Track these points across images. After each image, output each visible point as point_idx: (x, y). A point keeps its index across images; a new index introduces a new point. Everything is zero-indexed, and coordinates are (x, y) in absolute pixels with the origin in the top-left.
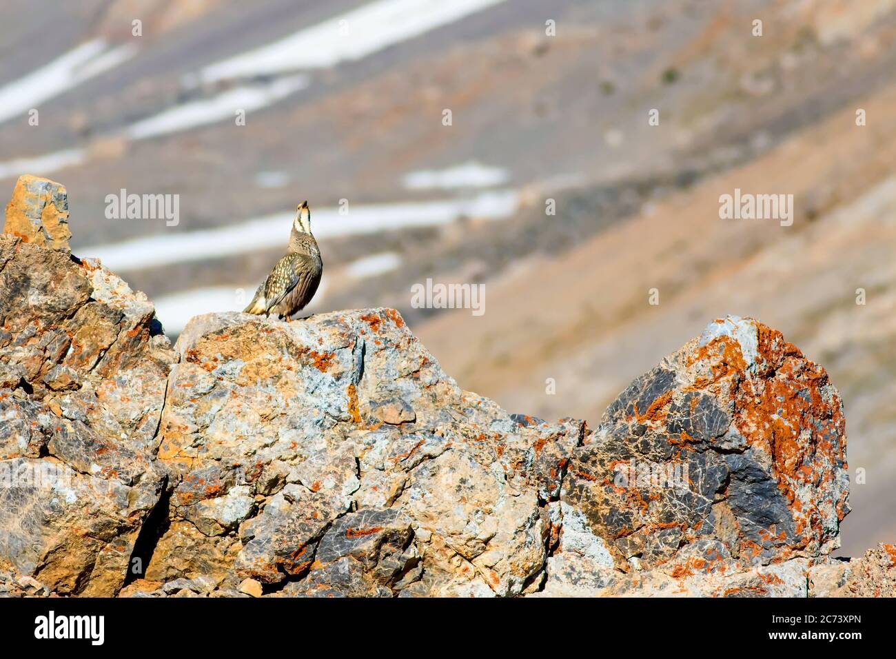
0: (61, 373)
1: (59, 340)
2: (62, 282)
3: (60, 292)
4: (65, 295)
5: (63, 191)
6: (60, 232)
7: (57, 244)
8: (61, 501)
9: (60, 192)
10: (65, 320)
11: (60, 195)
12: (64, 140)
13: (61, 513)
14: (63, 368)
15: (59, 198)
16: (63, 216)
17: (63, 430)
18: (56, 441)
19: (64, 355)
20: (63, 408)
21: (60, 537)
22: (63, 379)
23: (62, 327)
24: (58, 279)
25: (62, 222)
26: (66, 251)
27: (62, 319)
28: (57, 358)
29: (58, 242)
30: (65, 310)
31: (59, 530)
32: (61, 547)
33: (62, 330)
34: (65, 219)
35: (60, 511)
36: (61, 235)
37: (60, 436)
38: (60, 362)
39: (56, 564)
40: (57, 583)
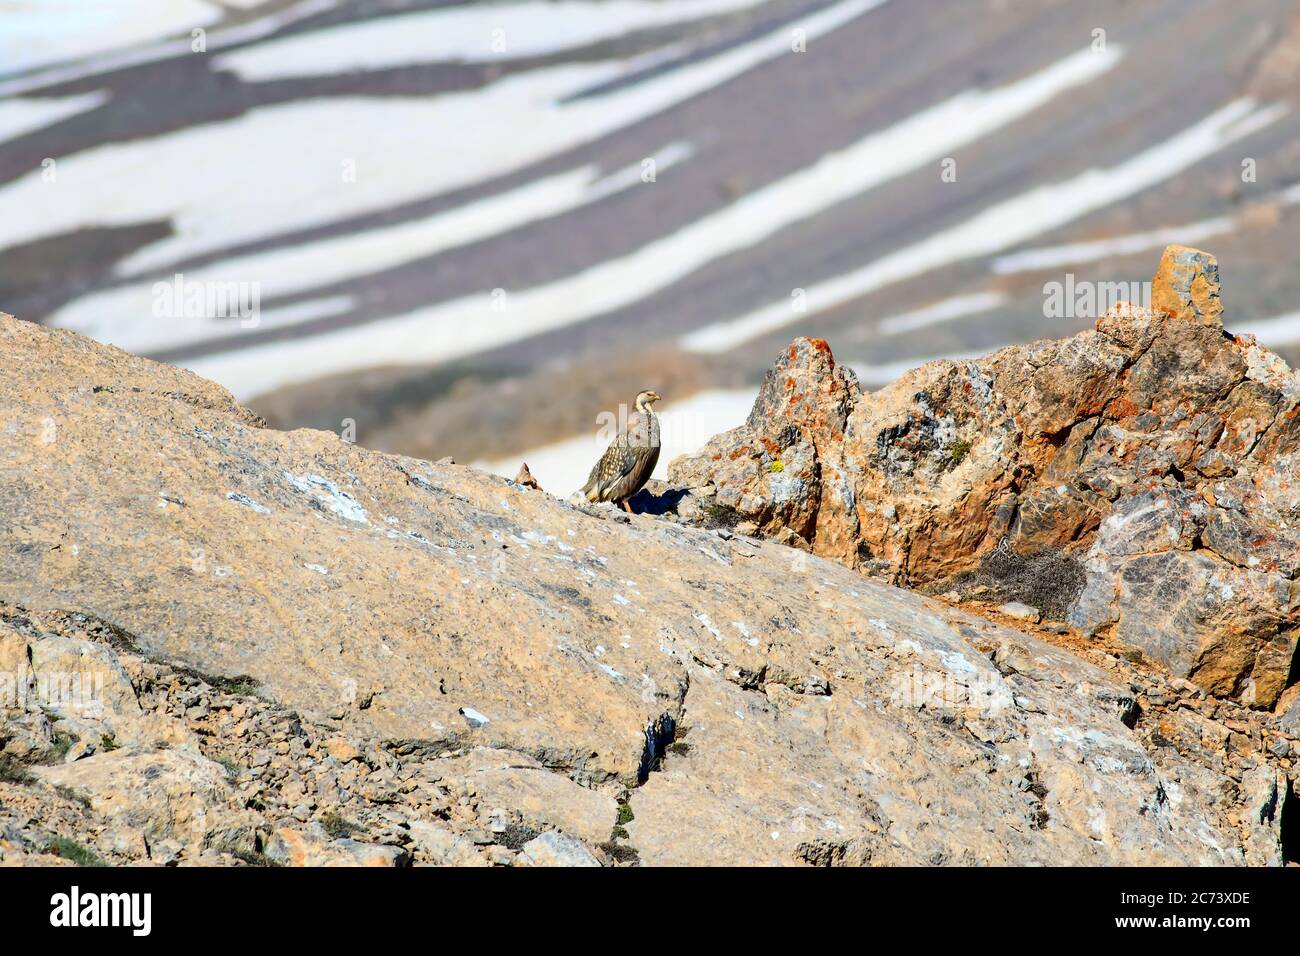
0: (1215, 458)
1: (1212, 423)
2: (1213, 360)
3: (1212, 371)
4: (1217, 374)
5: (1214, 262)
6: (1211, 306)
7: (1208, 320)
8: (1216, 597)
9: (1210, 262)
10: (1218, 402)
11: (1210, 267)
12: (1213, 207)
13: (1217, 609)
14: (1217, 453)
15: (1209, 269)
16: (1214, 289)
17: (1217, 519)
18: (1210, 532)
19: (1217, 439)
20: (1217, 497)
21: (1217, 635)
22: (1216, 465)
23: (1215, 409)
24: (1210, 357)
25: (1213, 295)
26: (1218, 326)
27: (1215, 400)
28: (1210, 443)
29: (1209, 317)
30: (1218, 390)
31: (1215, 628)
32: (1218, 647)
33: (1215, 411)
34: (1216, 292)
35: (1215, 608)
36: (1212, 309)
37: (1214, 526)
38: (1213, 446)
39: (1212, 664)
40: (1214, 685)
